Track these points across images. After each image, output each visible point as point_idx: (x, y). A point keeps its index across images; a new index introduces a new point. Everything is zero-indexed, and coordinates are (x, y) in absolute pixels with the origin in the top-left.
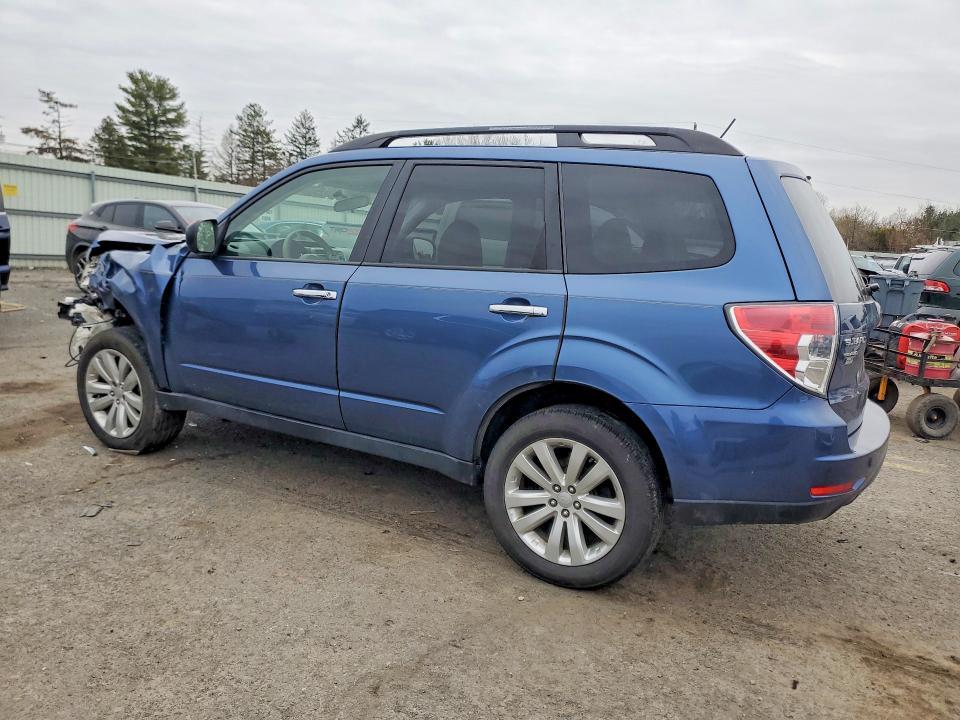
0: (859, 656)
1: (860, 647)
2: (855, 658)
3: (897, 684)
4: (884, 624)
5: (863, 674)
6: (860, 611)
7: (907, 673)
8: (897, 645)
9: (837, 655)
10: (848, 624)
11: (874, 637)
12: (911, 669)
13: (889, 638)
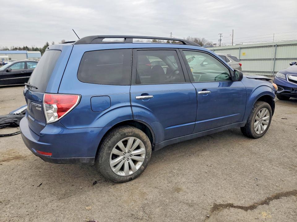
0: (22, 156)
1: (23, 157)
2: (23, 155)
3: (14, 155)
4: (19, 164)
5: (20, 154)
6: (25, 164)
7: (12, 158)
8: (15, 161)
9: (26, 154)
10: (27, 160)
11: (21, 160)
12: (12, 159)
13: (17, 162)
